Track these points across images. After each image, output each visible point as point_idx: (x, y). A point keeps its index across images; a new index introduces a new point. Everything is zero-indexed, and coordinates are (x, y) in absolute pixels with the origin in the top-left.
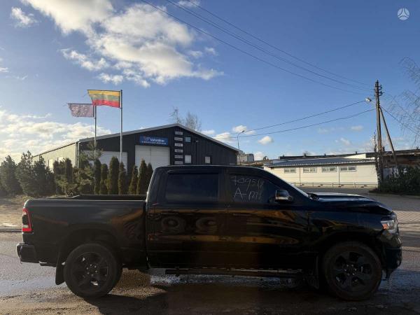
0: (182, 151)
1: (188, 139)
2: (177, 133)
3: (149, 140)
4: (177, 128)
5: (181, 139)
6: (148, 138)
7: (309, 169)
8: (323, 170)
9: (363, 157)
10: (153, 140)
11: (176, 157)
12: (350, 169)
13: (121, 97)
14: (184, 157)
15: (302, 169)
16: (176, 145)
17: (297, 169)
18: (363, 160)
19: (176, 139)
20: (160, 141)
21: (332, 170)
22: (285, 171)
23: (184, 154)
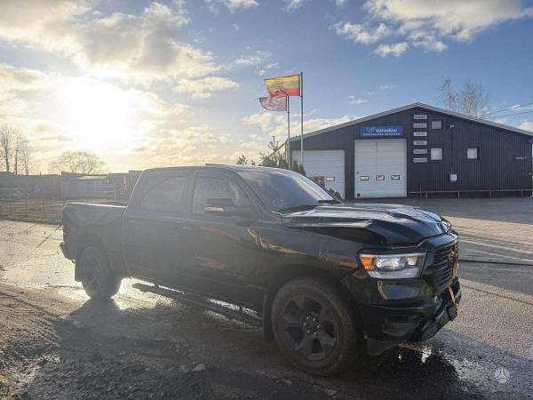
0: (425, 143)
1: (437, 125)
2: (417, 117)
3: (375, 132)
4: (418, 109)
5: (424, 126)
6: (372, 129)
10: (380, 131)
11: (416, 151)
13: (300, 82)
14: (429, 152)
16: (415, 134)
19: (416, 125)
20: (390, 131)
23: (429, 148)
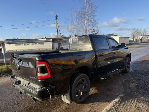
7: (27, 44)
8: (32, 44)
9: (45, 39)
12: (42, 44)
15: (23, 44)
17: (22, 44)
18: (45, 41)
21: (35, 44)
22: (16, 45)
